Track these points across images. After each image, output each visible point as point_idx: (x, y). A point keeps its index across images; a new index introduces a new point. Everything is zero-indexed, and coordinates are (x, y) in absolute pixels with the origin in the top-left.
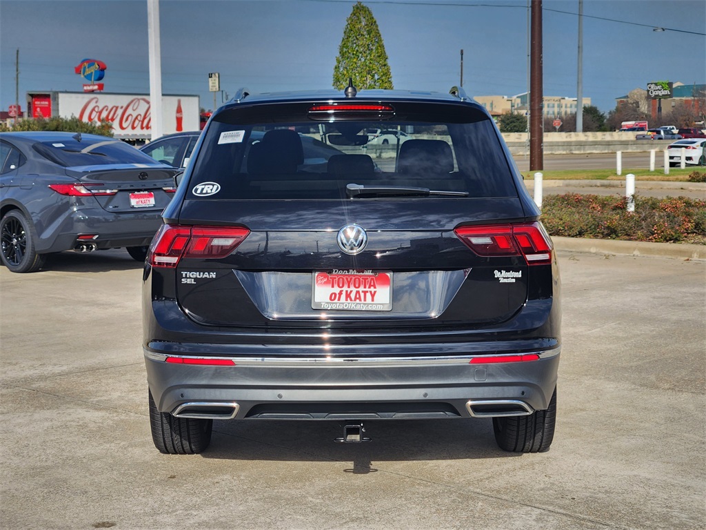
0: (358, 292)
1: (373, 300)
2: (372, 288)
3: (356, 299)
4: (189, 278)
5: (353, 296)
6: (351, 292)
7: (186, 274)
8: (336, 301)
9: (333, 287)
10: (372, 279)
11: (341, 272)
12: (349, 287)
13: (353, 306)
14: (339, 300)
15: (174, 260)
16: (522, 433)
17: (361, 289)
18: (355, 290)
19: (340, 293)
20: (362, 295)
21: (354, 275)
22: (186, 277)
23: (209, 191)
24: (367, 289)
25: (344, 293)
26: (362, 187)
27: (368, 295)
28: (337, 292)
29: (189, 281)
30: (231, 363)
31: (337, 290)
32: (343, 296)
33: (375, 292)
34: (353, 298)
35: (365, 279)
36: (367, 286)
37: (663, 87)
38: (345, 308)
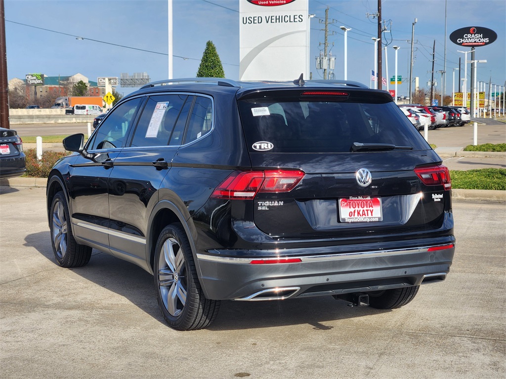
0: (363, 211)
1: (372, 215)
2: (371, 207)
3: (363, 215)
4: (264, 206)
5: (361, 213)
6: (360, 210)
7: (262, 204)
8: (353, 217)
9: (350, 208)
10: (370, 202)
11: (354, 199)
12: (358, 207)
13: (362, 219)
14: (354, 216)
15: (252, 194)
16: (402, 295)
17: (365, 209)
18: (362, 209)
19: (354, 212)
20: (366, 212)
21: (361, 200)
22: (261, 205)
23: (266, 148)
24: (368, 208)
25: (356, 211)
26: (362, 144)
27: (369, 212)
28: (353, 211)
29: (263, 208)
30: (300, 260)
31: (352, 210)
32: (356, 213)
33: (373, 210)
34: (361, 214)
35: (367, 202)
36: (368, 207)
37: (37, 78)
38: (359, 221)
